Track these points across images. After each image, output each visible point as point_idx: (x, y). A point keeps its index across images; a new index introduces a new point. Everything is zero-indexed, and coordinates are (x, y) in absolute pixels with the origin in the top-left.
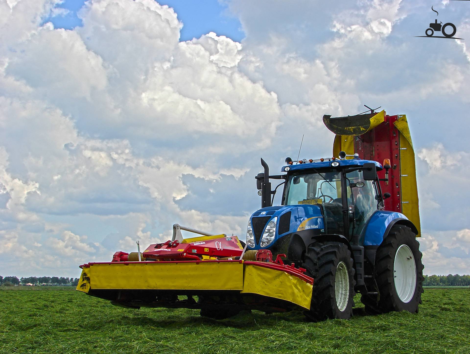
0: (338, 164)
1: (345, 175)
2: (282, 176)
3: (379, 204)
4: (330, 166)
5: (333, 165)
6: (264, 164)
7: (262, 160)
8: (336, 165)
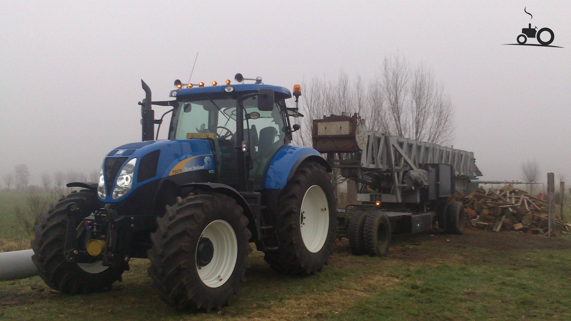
0: (232, 90)
1: (241, 102)
2: (169, 102)
3: (287, 137)
4: (223, 91)
5: (226, 90)
6: (145, 87)
7: (143, 82)
8: (230, 90)
